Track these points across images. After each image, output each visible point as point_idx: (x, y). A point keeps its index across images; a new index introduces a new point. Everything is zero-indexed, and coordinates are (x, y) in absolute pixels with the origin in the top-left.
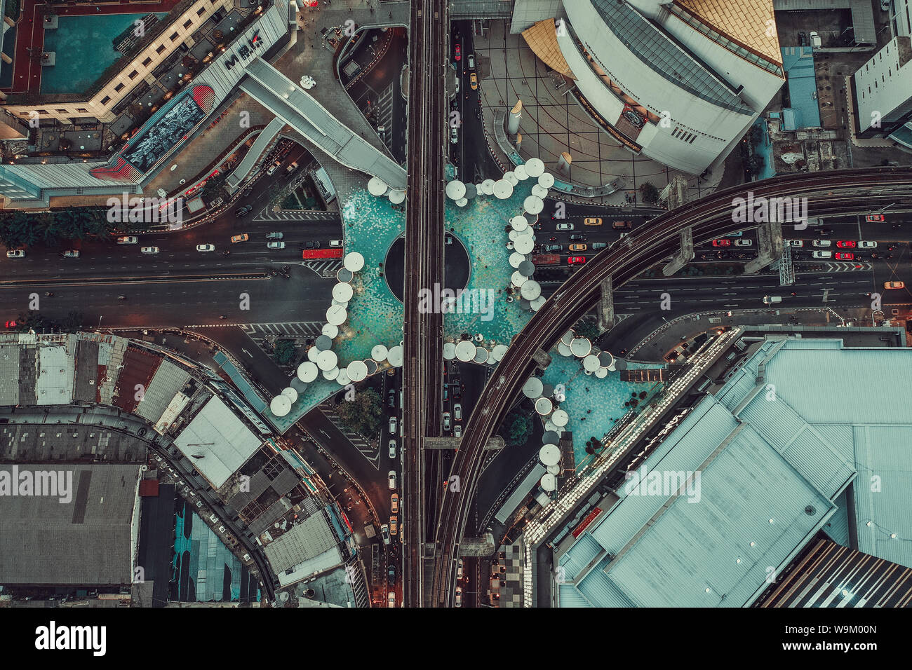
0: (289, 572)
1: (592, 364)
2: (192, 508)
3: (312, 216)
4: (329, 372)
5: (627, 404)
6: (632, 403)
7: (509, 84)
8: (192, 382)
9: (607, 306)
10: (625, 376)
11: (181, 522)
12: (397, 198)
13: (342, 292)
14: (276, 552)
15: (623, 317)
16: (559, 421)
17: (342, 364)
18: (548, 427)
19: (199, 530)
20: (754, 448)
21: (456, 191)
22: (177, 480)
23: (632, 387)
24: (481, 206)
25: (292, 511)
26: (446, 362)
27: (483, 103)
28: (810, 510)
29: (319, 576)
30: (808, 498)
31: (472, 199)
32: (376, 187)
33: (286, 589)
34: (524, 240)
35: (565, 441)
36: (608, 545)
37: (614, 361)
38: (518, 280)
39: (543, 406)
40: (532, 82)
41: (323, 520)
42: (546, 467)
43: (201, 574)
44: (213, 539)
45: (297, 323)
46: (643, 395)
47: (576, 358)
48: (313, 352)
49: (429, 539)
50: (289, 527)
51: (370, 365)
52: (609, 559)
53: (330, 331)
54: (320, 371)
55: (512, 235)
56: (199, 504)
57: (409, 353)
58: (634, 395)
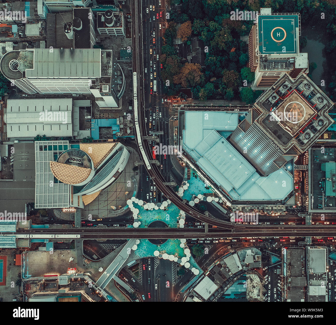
0: (239, 267)
1: (185, 187)
2: (223, 294)
3: (141, 267)
4: (187, 259)
5: (196, 178)
6: (196, 177)
7: (101, 209)
8: (190, 297)
9: (171, 184)
10: (189, 179)
11: (227, 297)
12: (138, 242)
13: (165, 257)
14: (234, 270)
15: (171, 177)
16: (201, 197)
17: (185, 256)
18: (202, 200)
19: (229, 292)
20: (209, 154)
21: (136, 225)
22: (216, 299)
23: (191, 176)
24: (140, 218)
25: (223, 267)
26: (184, 227)
27: (106, 217)
28: (223, 142)
29: (239, 259)
30: (220, 142)
31: (138, 220)
32: (135, 248)
33: (243, 267)
34: (151, 206)
35: (206, 195)
36: (231, 188)
37: (185, 181)
38: (162, 207)
39: (197, 201)
40: (100, 202)
41: (226, 259)
42: (212, 200)
43: (239, 291)
44: (231, 288)
45: (172, 270)
46: (194, 174)
47: (184, 192)
48: (182, 264)
49: (230, 231)
50: (228, 268)
51: (186, 248)
52: (234, 189)
53: (176, 260)
54: (187, 262)
55: (149, 209)
56: (222, 292)
57: (183, 237)
58: (193, 176)
